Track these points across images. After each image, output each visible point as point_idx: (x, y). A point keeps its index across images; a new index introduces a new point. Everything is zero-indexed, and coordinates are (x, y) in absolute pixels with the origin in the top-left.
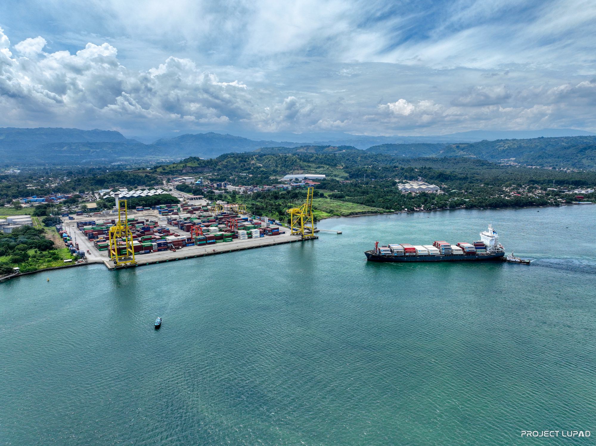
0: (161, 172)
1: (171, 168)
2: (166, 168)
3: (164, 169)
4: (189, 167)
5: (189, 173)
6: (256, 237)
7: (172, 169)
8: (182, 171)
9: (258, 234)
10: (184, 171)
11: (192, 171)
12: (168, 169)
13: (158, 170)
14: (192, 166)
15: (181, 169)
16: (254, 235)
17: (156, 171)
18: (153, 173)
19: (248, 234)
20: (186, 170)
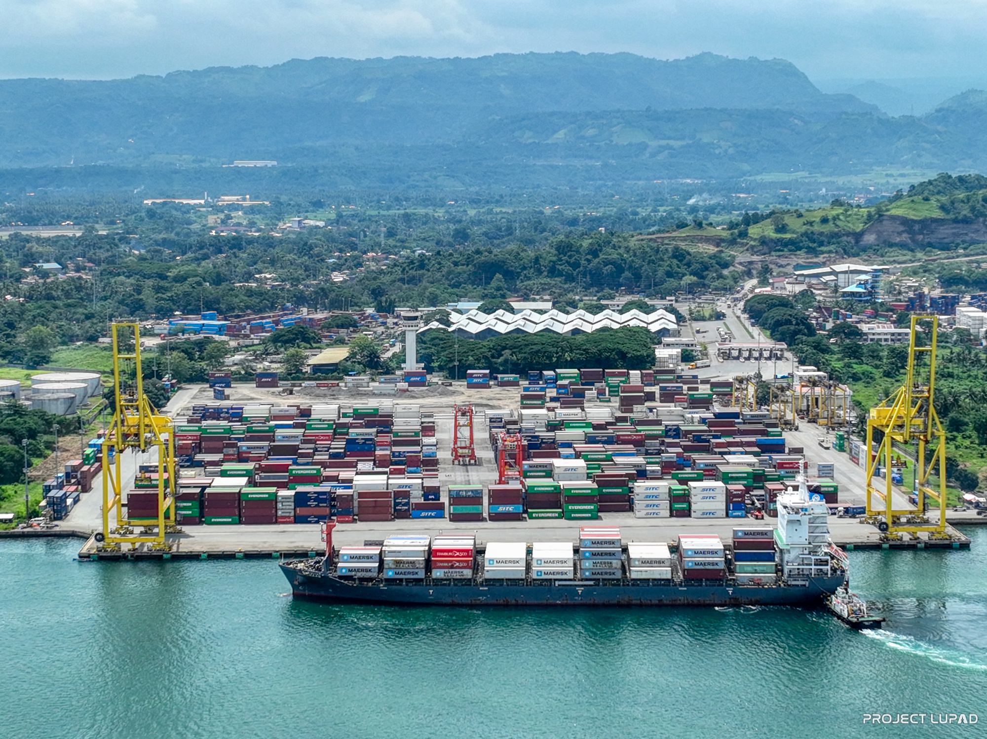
0: (763, 241)
1: (811, 223)
2: (788, 220)
3: (782, 229)
4: (893, 218)
5: (891, 245)
6: (708, 514)
7: (817, 228)
8: (858, 236)
9: (720, 505)
10: (870, 238)
11: (905, 237)
12: (796, 226)
13: (754, 231)
14: (912, 215)
15: (859, 227)
16: (698, 505)
17: (744, 234)
18: (732, 242)
19: (674, 498)
20: (879, 233)
